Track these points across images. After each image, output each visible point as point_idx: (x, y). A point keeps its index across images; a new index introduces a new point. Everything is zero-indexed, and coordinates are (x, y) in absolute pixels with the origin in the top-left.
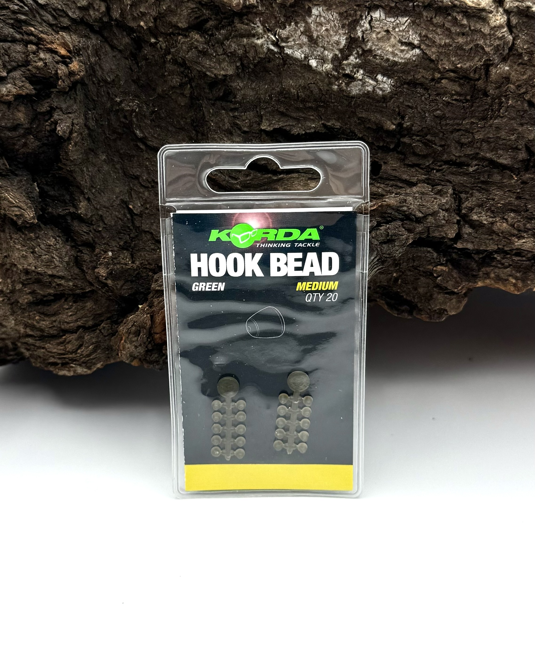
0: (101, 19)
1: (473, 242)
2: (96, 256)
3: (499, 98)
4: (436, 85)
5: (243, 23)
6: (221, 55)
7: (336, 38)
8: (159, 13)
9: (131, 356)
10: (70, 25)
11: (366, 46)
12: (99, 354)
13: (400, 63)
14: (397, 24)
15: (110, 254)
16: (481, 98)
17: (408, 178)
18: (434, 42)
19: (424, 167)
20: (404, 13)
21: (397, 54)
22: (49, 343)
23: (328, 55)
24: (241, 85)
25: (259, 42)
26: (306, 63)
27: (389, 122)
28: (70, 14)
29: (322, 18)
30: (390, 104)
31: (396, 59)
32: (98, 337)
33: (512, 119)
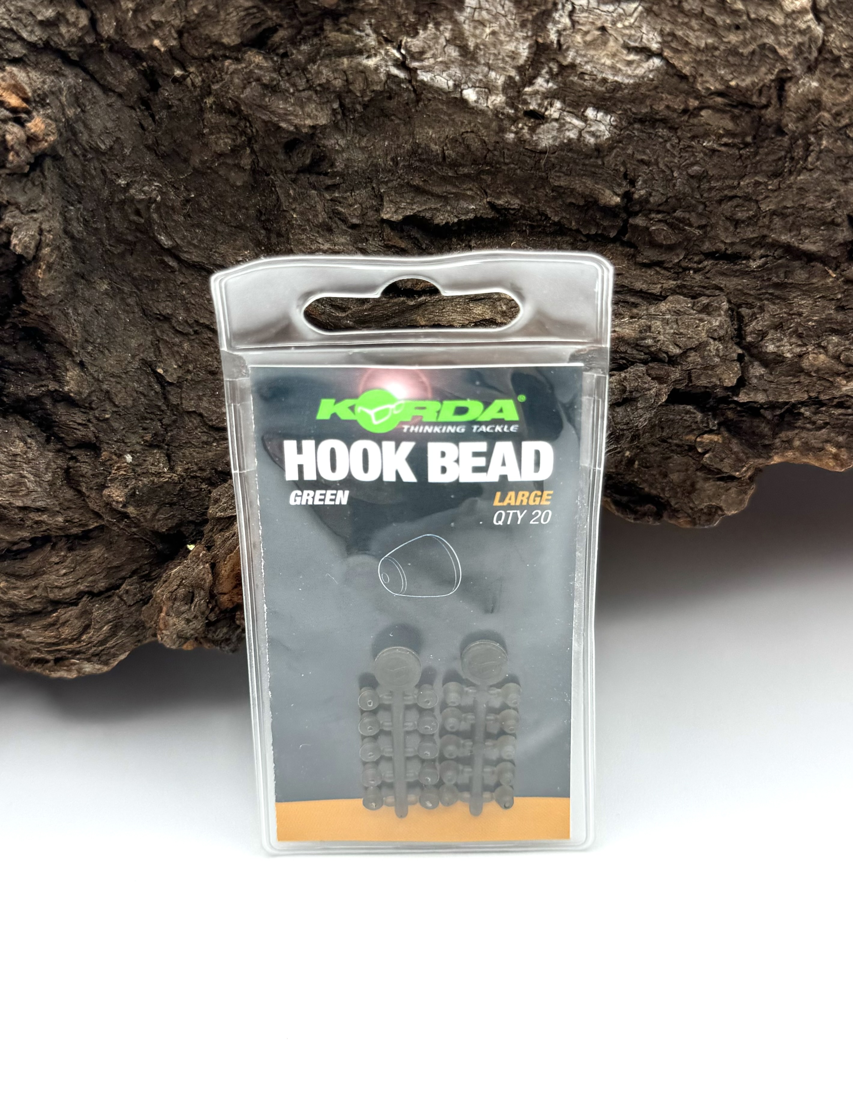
0: (81, 39)
1: (765, 391)
2: (103, 464)
3: (804, 136)
4: (691, 121)
5: (339, 30)
6: (304, 90)
7: (510, 47)
8: (187, 22)
9: (179, 637)
10: (25, 55)
11: (565, 57)
12: (121, 637)
13: (627, 86)
14: (620, 15)
15: (129, 458)
16: (772, 138)
17: (644, 287)
18: (687, 44)
19: (670, 265)
21: (620, 70)
22: (29, 626)
23: (496, 79)
24: (342, 142)
25: (371, 62)
26: (458, 96)
27: (608, 192)
28: (25, 35)
29: (484, 13)
30: (610, 159)
31: (619, 79)
32: (117, 609)
33: (829, 173)
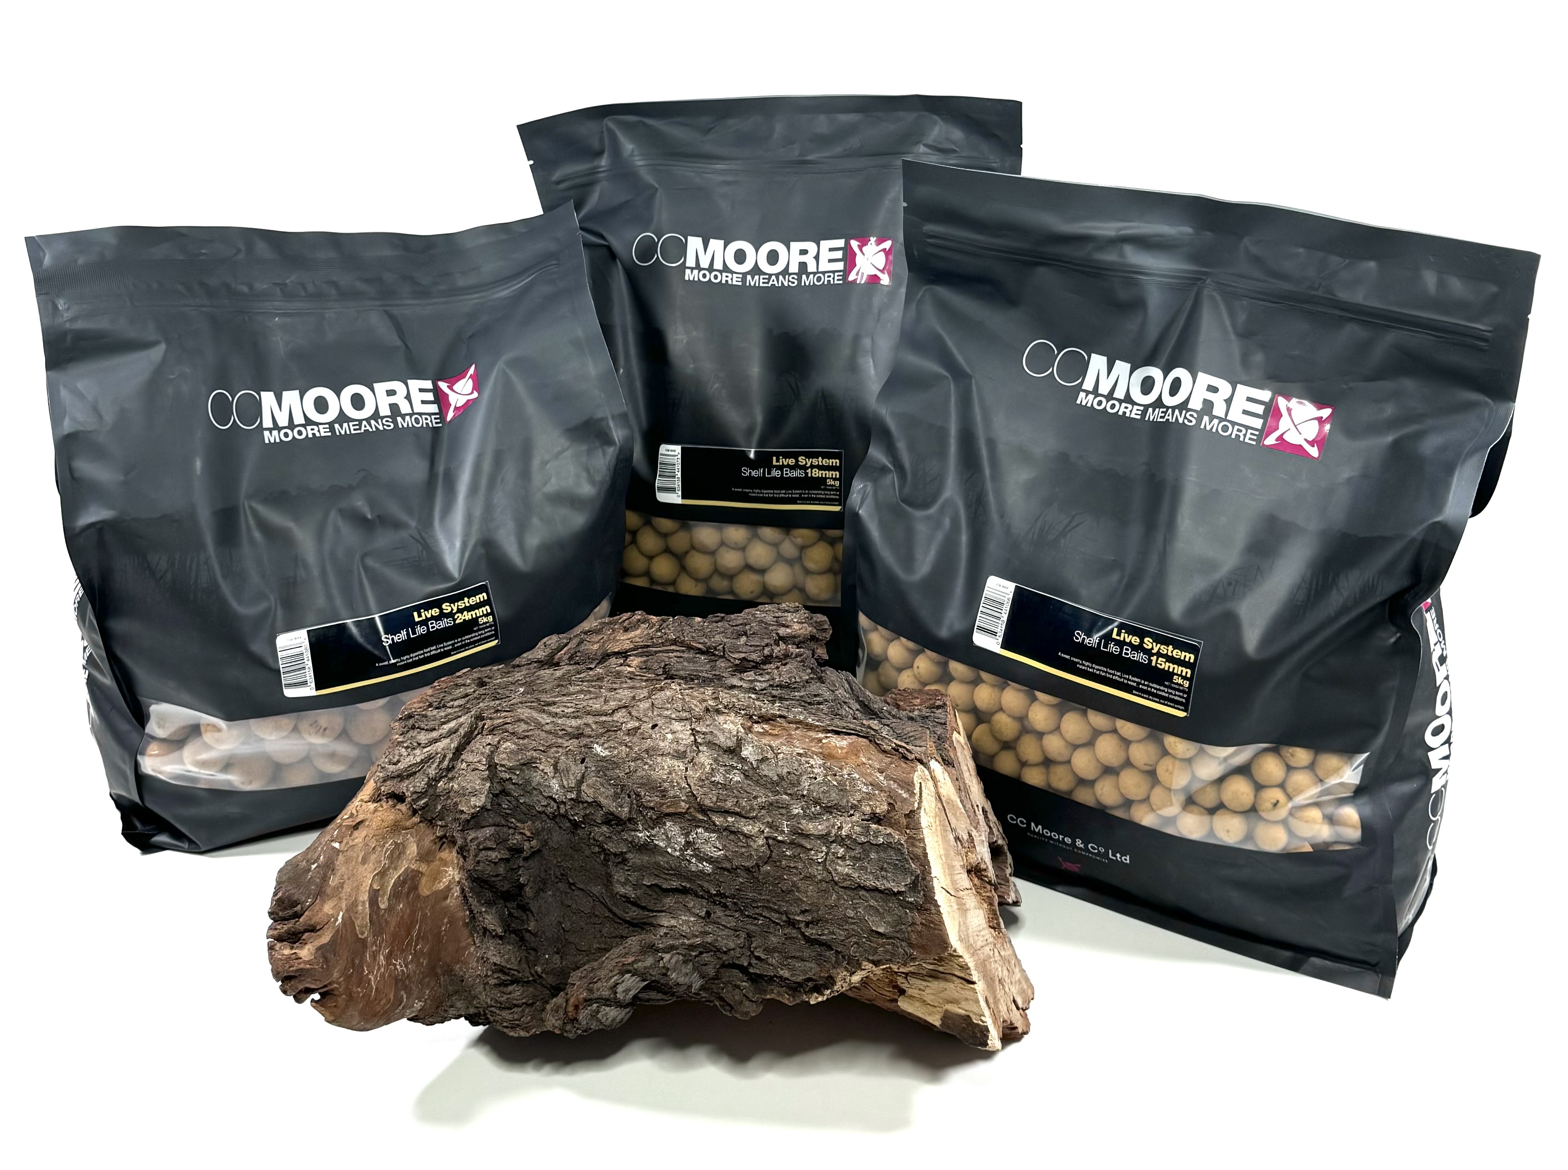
7: (679, 840)
15: (547, 956)
20: (714, 831)
24: (631, 857)
25: (640, 835)
26: (666, 850)
29: (672, 829)
30: (712, 879)
31: (712, 855)
32: (534, 1011)
